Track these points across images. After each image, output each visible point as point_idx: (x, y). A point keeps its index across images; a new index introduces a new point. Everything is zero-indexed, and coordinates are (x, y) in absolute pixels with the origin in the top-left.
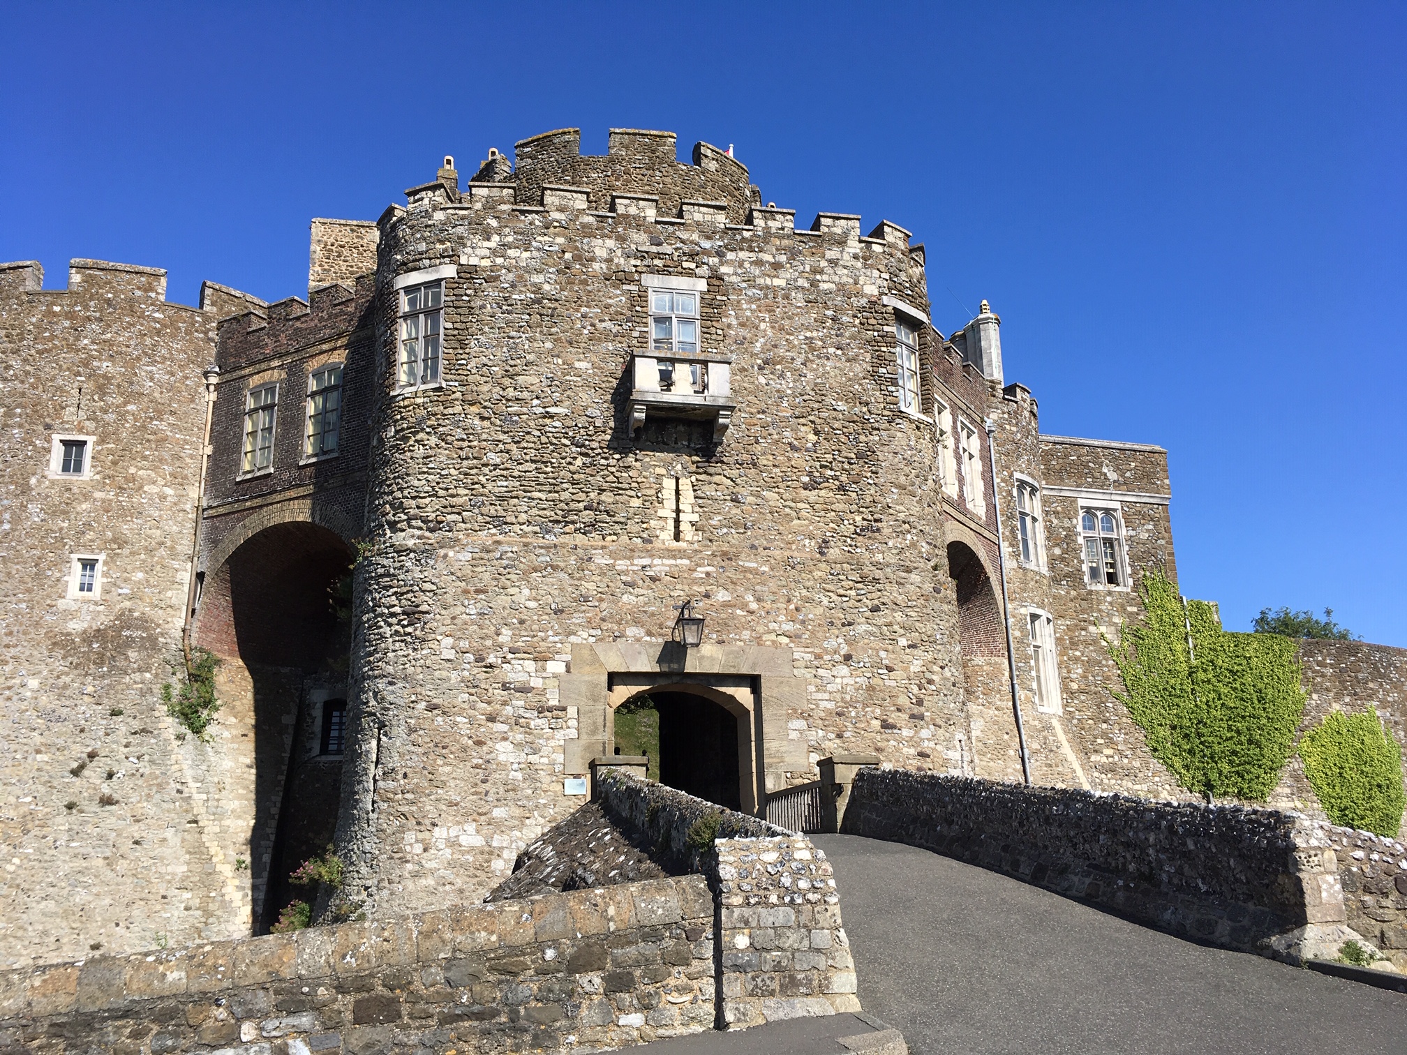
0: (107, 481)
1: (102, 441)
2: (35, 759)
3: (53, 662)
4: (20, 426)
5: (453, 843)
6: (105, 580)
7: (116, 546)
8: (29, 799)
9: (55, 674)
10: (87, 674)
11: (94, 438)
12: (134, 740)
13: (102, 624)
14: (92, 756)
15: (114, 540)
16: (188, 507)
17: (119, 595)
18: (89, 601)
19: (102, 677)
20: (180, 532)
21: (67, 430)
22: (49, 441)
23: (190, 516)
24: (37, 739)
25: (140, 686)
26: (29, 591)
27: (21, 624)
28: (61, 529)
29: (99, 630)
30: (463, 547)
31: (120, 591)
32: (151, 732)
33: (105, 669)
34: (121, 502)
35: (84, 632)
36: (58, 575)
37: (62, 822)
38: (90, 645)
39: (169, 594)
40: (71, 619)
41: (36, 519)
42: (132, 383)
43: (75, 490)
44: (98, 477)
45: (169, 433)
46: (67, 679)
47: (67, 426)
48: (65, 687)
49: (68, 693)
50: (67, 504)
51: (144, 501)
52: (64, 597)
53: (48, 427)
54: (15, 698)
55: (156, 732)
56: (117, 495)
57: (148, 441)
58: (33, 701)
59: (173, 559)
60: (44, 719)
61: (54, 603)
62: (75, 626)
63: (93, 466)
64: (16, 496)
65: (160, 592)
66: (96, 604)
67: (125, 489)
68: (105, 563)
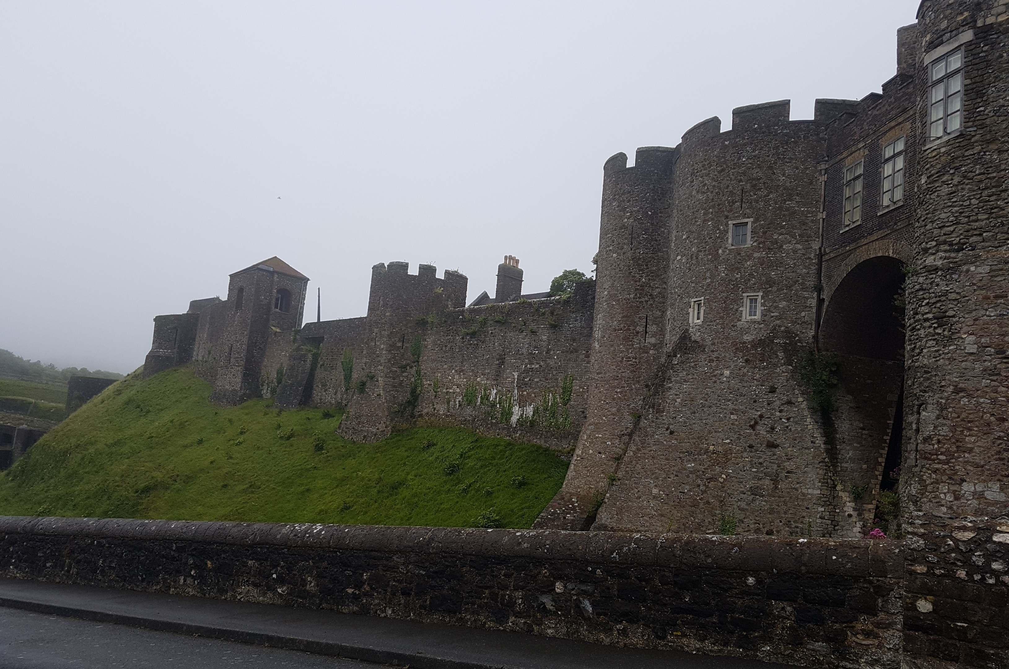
0: (761, 246)
1: (756, 220)
2: (730, 418)
3: (737, 360)
4: (713, 219)
5: (980, 496)
6: (763, 308)
7: (768, 286)
8: (728, 441)
9: (738, 367)
10: (755, 367)
11: (752, 219)
12: (785, 408)
13: (763, 336)
14: (761, 416)
15: (767, 282)
16: (812, 256)
17: (772, 317)
18: (755, 322)
19: (764, 368)
20: (808, 273)
21: (736, 217)
22: (727, 225)
23: (814, 261)
24: (731, 406)
25: (786, 374)
26: (722, 318)
27: (719, 338)
28: (737, 279)
29: (761, 339)
30: (983, 263)
31: (772, 314)
32: (794, 404)
33: (765, 364)
34: (770, 257)
35: (753, 341)
36: (736, 307)
37: (747, 457)
38: (756, 349)
39: (803, 314)
40: (745, 334)
41: (723, 274)
42: (772, 180)
43: (743, 254)
44: (755, 244)
45: (796, 208)
46: (745, 370)
47: (736, 215)
48: (744, 375)
49: (746, 378)
50: (739, 263)
51: (784, 255)
52: (740, 320)
53: (727, 217)
54: (718, 381)
55: (797, 404)
56: (767, 254)
57: (784, 215)
58: (727, 383)
59: (804, 291)
60: (733, 394)
61: (735, 324)
62: (747, 338)
63: (752, 238)
64: (712, 262)
65: (797, 314)
66: (759, 323)
67: (772, 249)
68: (763, 297)
